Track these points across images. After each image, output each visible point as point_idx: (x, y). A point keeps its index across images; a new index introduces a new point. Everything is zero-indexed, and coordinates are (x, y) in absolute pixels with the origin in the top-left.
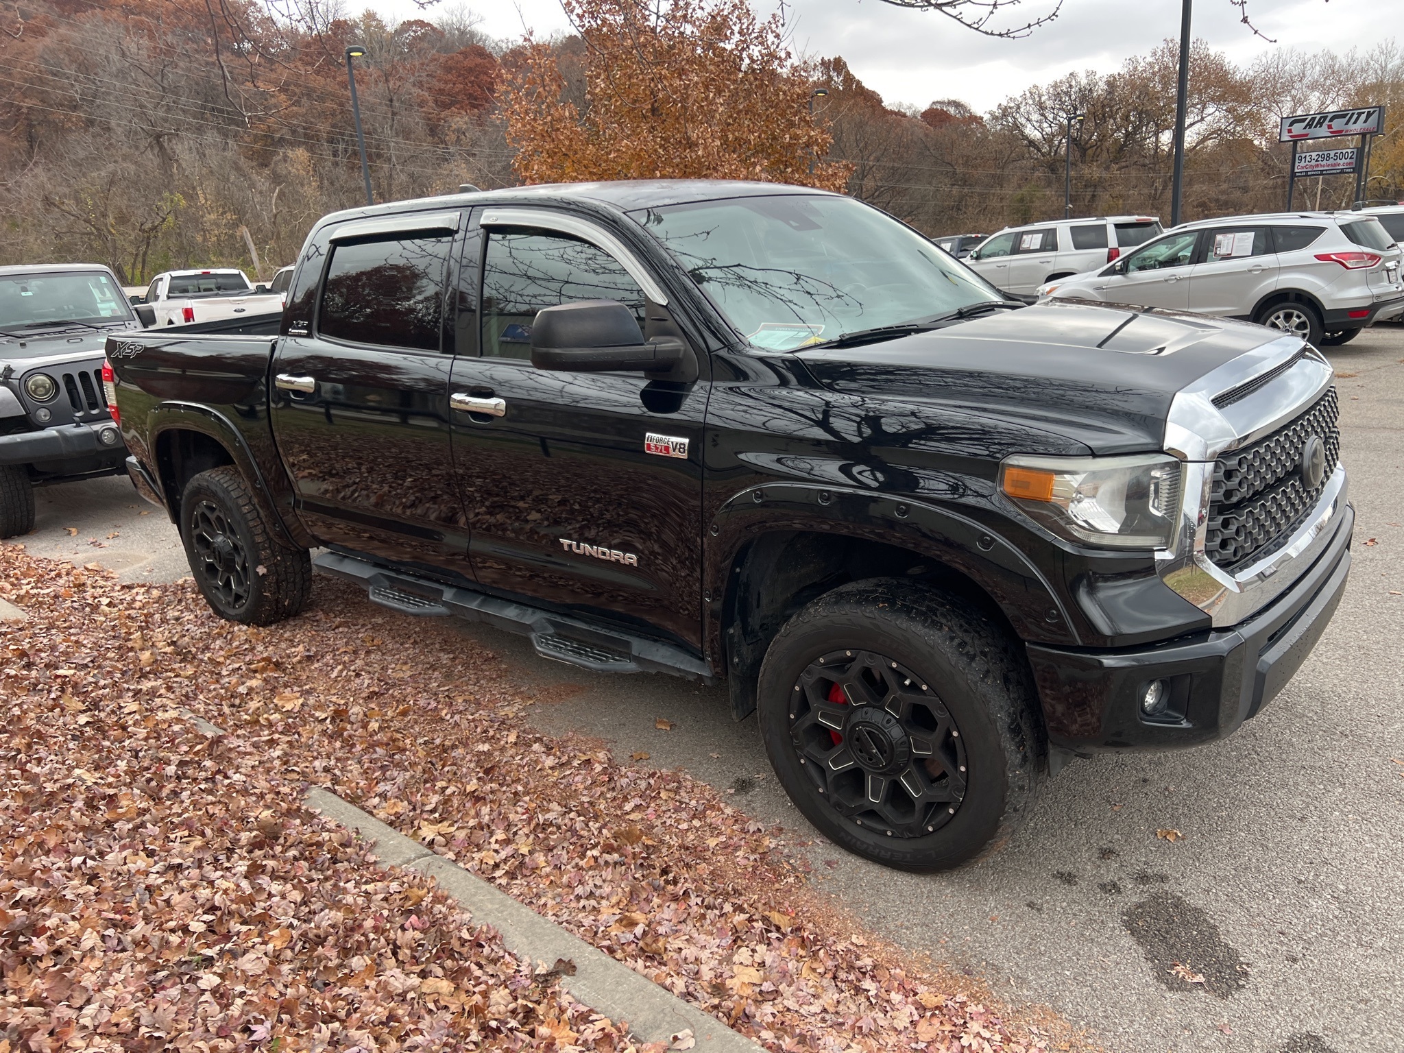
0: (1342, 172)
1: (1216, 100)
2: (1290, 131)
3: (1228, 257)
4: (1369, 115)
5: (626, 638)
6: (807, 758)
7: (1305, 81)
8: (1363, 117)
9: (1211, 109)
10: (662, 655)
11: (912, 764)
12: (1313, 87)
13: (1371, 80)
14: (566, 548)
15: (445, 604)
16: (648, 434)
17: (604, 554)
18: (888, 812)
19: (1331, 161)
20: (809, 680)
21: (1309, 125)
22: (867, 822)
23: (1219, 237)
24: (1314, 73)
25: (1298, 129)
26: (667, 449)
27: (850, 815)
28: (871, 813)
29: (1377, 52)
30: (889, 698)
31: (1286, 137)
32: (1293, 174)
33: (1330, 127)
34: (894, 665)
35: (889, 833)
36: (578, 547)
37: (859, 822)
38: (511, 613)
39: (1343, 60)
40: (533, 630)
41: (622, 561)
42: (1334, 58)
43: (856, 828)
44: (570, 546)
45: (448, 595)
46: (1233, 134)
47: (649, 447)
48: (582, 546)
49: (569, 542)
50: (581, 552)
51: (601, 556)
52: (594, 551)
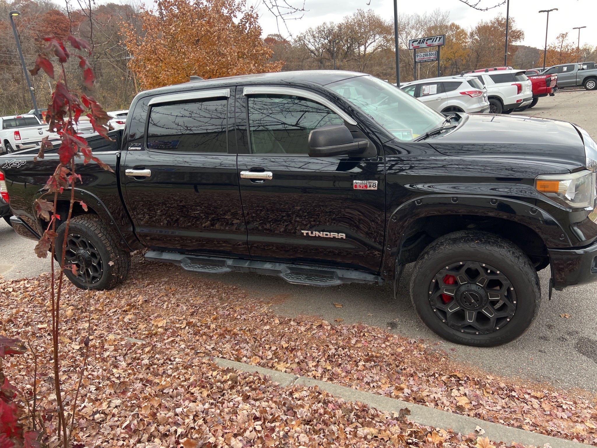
0: (432, 60)
1: (380, 33)
2: (413, 45)
3: (428, 95)
4: (440, 38)
5: (332, 270)
6: (437, 309)
7: (409, 26)
8: (438, 39)
9: (377, 37)
10: (354, 275)
11: (488, 304)
12: (413, 28)
13: (433, 25)
14: (305, 235)
15: (229, 266)
16: (354, 181)
17: (327, 235)
18: (477, 325)
19: (428, 56)
20: (440, 277)
21: (419, 43)
22: (466, 331)
23: (424, 87)
24: (412, 23)
25: (415, 44)
26: (366, 186)
27: (458, 329)
28: (470, 327)
29: (434, 14)
30: (480, 279)
31: (411, 48)
32: (415, 62)
33: (426, 43)
34: (484, 265)
35: (477, 333)
36: (312, 233)
37: (462, 331)
38: (268, 266)
39: (422, 17)
40: (281, 272)
41: (337, 237)
42: (419, 16)
43: (461, 334)
44: (307, 234)
45: (230, 262)
46: (386, 47)
47: (356, 187)
48: (314, 232)
49: (307, 232)
50: (314, 235)
51: (325, 236)
52: (321, 234)
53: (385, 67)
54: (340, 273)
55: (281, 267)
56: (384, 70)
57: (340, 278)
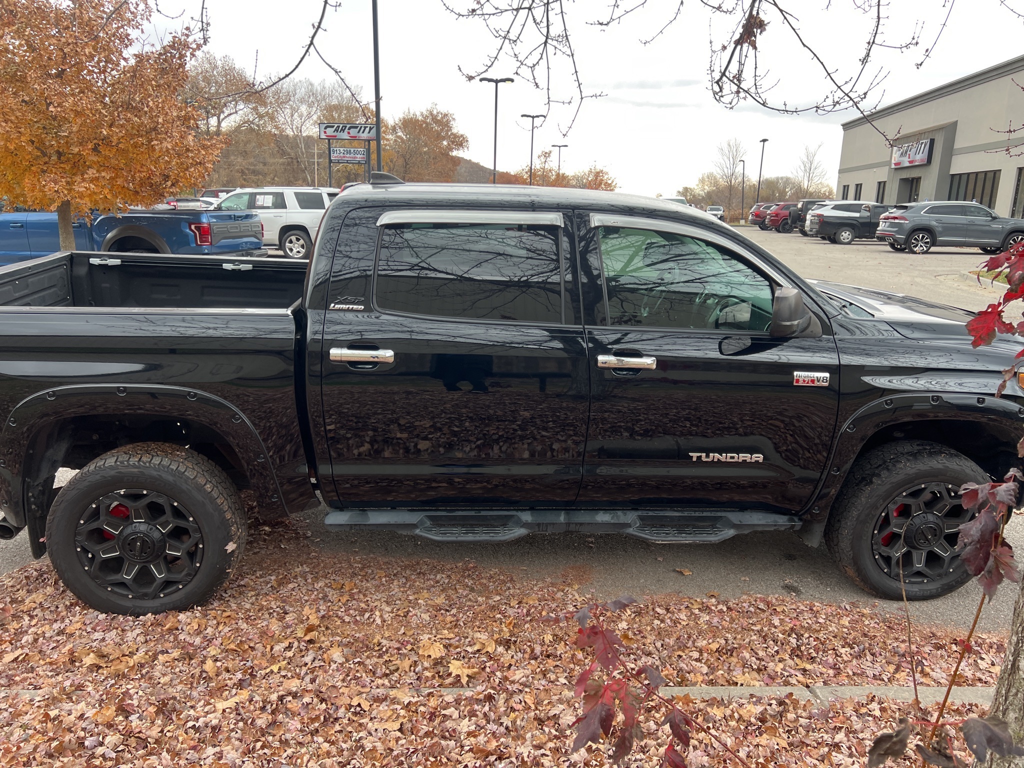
0: (359, 163)
1: (247, 101)
2: (325, 132)
4: (371, 129)
6: (880, 554)
7: (296, 97)
8: (367, 129)
9: (241, 106)
10: (757, 519)
11: (942, 538)
12: (302, 101)
13: (335, 102)
14: (694, 459)
15: (525, 525)
16: (795, 373)
17: (732, 458)
18: (927, 571)
19: (352, 155)
20: (892, 508)
21: (336, 130)
22: (913, 580)
24: (301, 92)
25: (330, 131)
26: (813, 381)
29: (336, 85)
30: (940, 506)
31: (323, 136)
32: (330, 161)
33: (349, 133)
34: (949, 486)
35: (925, 581)
36: (708, 456)
37: (907, 581)
38: (603, 517)
39: (317, 87)
40: (630, 527)
41: (749, 461)
42: (311, 84)
43: (905, 586)
44: (699, 458)
45: (527, 517)
46: (258, 126)
47: (798, 381)
48: (711, 455)
49: (699, 454)
50: (710, 460)
51: (729, 460)
52: (723, 457)
53: (252, 160)
54: (735, 517)
55: (630, 517)
56: (251, 164)
57: (734, 526)
